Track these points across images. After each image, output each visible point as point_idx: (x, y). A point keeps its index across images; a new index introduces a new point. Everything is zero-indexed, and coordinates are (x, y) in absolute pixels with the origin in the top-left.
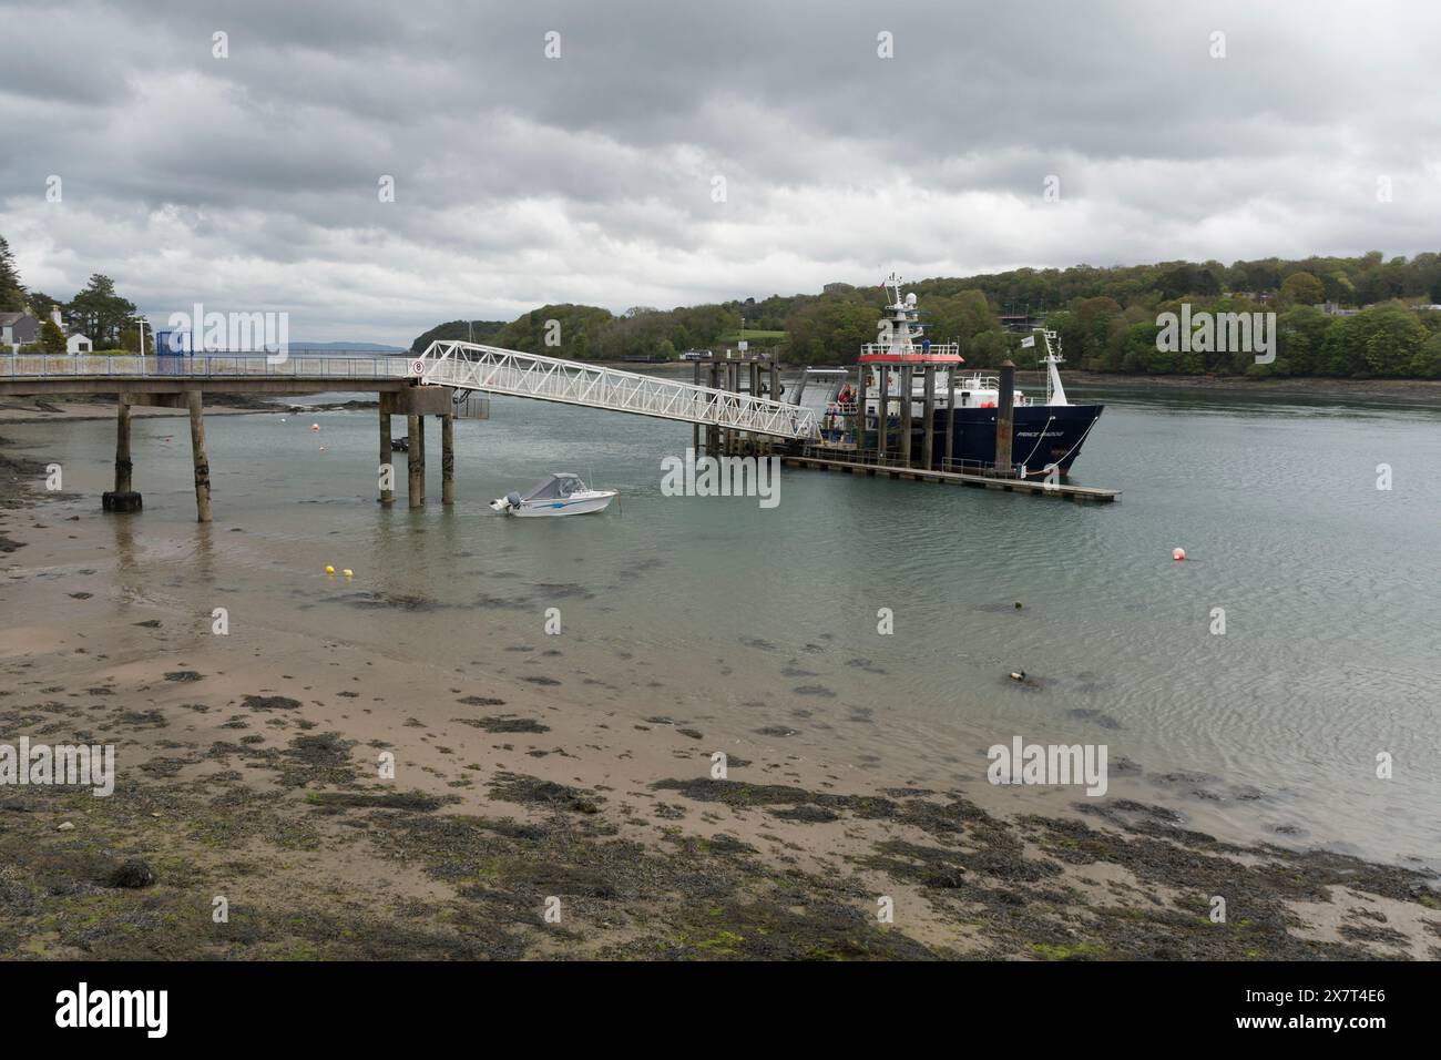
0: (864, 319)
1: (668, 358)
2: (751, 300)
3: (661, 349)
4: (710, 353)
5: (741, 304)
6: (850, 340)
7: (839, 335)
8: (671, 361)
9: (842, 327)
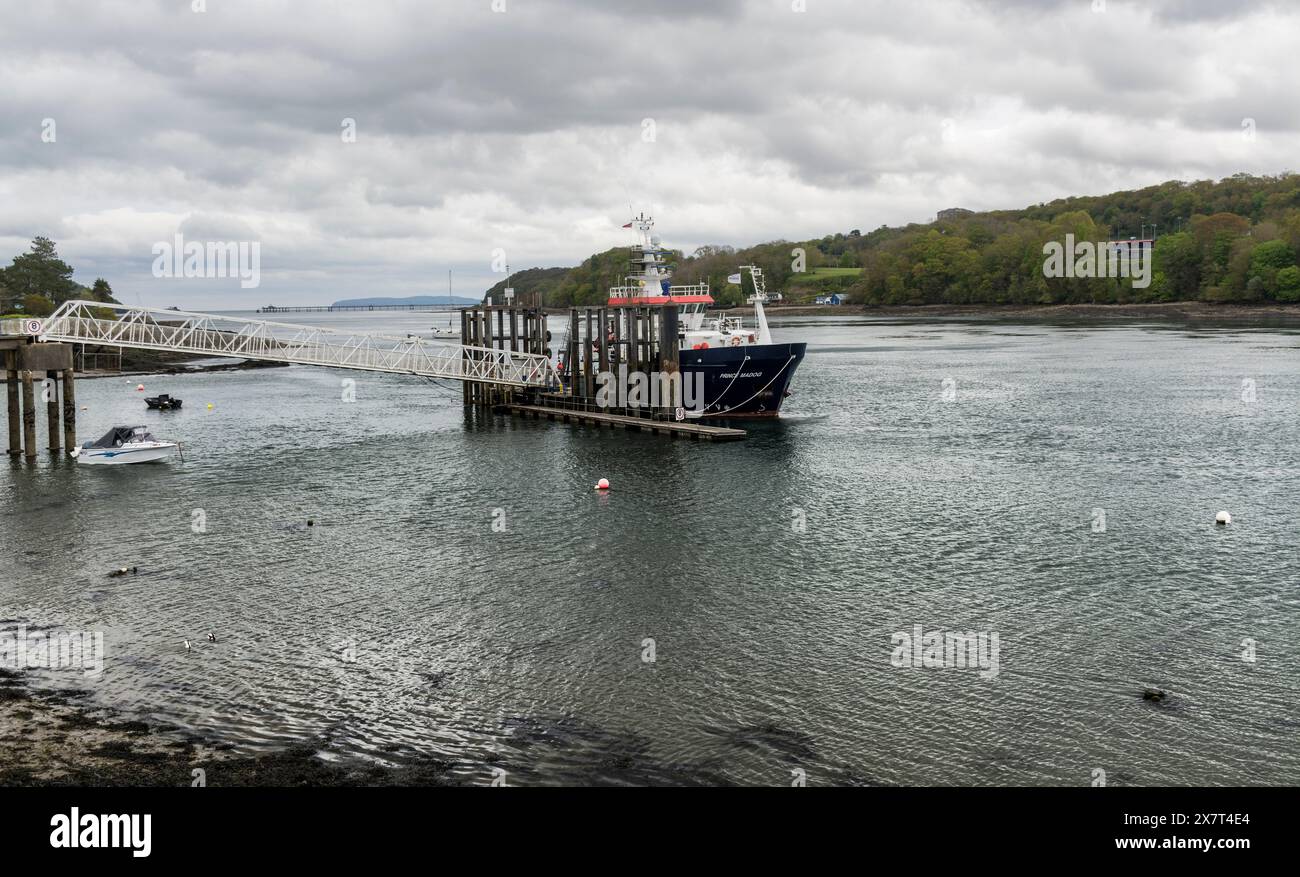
0: (948, 250)
1: (734, 304)
2: (856, 233)
3: (726, 294)
4: (780, 296)
5: (845, 238)
6: (934, 275)
7: (921, 270)
8: (737, 306)
9: (923, 260)
